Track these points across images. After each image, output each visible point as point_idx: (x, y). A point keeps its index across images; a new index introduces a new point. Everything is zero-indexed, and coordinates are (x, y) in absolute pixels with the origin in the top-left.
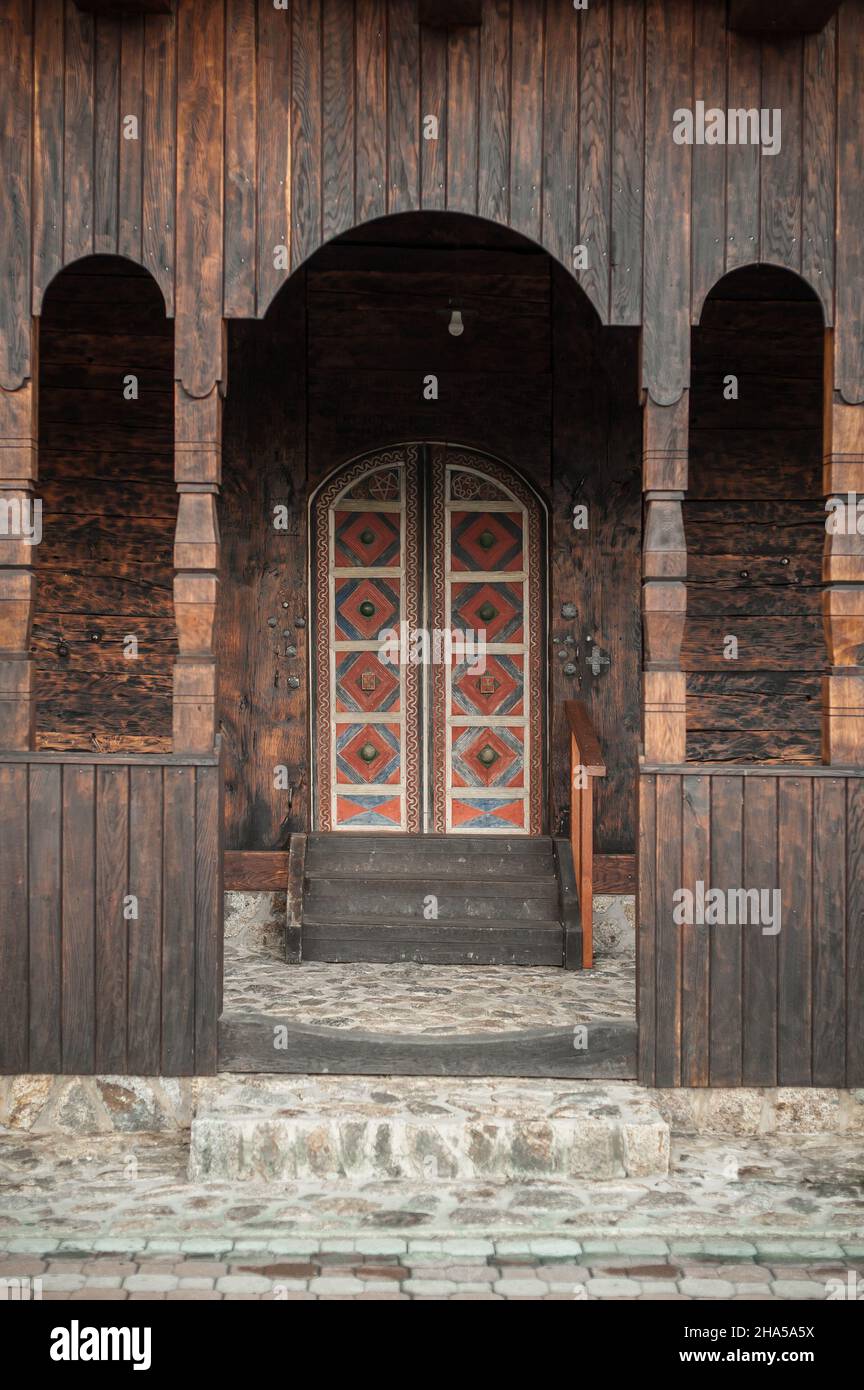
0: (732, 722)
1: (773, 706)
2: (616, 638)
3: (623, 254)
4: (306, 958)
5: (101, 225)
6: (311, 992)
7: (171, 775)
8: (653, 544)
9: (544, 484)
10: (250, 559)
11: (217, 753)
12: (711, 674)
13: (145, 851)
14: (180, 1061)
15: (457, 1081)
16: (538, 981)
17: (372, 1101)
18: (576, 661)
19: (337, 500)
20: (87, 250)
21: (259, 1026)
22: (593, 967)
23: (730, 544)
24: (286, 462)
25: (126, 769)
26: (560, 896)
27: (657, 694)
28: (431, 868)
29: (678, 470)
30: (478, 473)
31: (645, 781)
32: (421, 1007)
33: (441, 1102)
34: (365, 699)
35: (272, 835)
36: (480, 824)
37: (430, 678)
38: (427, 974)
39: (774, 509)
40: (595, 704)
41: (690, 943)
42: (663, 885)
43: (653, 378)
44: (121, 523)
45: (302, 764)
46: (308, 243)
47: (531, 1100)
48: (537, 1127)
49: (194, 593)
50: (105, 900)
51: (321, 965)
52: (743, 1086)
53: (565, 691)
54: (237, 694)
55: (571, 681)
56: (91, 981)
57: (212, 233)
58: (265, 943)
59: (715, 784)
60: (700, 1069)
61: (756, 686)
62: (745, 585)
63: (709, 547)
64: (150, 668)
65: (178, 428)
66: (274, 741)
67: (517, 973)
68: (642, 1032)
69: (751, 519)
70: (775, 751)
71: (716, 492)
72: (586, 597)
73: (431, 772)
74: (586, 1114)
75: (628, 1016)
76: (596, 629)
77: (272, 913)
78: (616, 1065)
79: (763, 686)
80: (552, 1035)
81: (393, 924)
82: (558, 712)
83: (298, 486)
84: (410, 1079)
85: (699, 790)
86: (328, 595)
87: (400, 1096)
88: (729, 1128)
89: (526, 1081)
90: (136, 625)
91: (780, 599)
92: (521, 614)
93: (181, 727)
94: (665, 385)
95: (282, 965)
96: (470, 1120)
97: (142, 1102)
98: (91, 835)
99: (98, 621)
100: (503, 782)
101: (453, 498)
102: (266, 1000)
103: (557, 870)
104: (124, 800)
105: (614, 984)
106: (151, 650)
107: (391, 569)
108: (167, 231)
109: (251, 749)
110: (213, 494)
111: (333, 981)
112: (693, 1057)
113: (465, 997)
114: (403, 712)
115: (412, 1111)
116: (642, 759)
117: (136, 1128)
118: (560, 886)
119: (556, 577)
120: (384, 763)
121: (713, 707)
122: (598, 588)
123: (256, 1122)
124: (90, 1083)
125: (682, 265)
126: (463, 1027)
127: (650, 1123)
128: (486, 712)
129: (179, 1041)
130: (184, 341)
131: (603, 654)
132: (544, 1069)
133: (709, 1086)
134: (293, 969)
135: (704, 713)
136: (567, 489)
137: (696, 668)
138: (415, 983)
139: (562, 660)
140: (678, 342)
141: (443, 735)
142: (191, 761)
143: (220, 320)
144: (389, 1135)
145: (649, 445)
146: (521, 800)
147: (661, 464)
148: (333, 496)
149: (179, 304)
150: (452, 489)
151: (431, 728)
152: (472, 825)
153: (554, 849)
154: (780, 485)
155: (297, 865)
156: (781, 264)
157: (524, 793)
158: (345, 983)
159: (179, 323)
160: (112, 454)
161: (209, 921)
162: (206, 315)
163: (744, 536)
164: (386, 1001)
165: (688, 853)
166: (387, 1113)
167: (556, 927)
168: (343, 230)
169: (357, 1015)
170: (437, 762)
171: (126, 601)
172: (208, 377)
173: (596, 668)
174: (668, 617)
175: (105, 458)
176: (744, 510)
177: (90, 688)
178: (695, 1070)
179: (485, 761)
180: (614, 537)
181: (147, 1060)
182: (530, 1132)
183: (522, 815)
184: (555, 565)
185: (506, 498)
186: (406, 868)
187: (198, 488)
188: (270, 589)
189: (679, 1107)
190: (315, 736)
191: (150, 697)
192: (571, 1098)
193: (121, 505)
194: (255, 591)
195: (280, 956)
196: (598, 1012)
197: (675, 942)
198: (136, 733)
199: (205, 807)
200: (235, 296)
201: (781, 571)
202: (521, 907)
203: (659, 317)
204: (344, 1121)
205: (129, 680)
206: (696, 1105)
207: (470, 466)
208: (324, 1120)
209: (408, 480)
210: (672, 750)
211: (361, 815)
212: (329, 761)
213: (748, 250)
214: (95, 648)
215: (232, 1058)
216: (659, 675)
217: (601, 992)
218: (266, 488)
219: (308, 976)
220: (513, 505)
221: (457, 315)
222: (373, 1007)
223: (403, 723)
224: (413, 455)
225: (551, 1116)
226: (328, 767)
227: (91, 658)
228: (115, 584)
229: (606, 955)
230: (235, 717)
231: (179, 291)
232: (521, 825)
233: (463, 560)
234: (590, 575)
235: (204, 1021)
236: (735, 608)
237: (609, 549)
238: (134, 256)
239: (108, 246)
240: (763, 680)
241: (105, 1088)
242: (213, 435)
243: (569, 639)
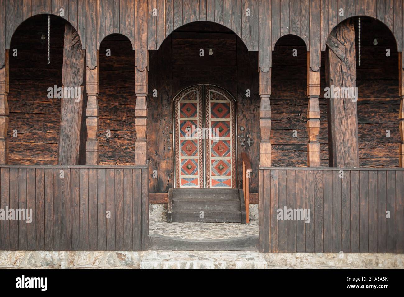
0: (286, 158)
1: (296, 153)
2: (255, 136)
3: (254, 32)
4: (173, 221)
5: (115, 25)
6: (174, 230)
7: (135, 171)
8: (262, 109)
9: (235, 95)
10: (157, 115)
11: (147, 165)
12: (280, 145)
13: (128, 191)
14: (138, 247)
15: (211, 252)
16: (234, 226)
17: (188, 257)
18: (244, 142)
19: (180, 100)
20: (111, 32)
21: (159, 237)
22: (249, 223)
23: (285, 110)
24: (166, 90)
25: (123, 170)
26: (240, 204)
27: (264, 148)
28: (206, 197)
29: (269, 89)
30: (218, 92)
31: (261, 172)
32: (203, 233)
33: (207, 257)
34: (188, 153)
35: (164, 189)
36: (219, 185)
37: (205, 147)
38: (205, 225)
39: (296, 101)
40: (249, 153)
41: (273, 214)
42: (265, 199)
43: (262, 65)
44: (123, 106)
45: (172, 170)
46: (170, 30)
47: (231, 256)
48: (232, 263)
49: (141, 123)
50: (118, 205)
51: (177, 223)
52: (287, 252)
53: (241, 150)
54: (154, 151)
55: (243, 147)
56: (114, 226)
57: (144, 27)
58: (162, 217)
59: (279, 172)
60: (276, 248)
61: (292, 148)
62: (289, 121)
63: (279, 111)
64: (131, 145)
65: (136, 79)
66: (164, 164)
67: (229, 224)
68: (260, 238)
69: (290, 104)
70: (297, 165)
71: (281, 97)
72: (247, 125)
73: (206, 172)
74: (245, 260)
75: (257, 235)
76: (249, 133)
77: (164, 210)
78: (253, 247)
79: (294, 148)
80: (236, 239)
81: (196, 212)
82: (240, 155)
83: (170, 96)
84: (199, 251)
85: (275, 174)
86: (178, 125)
87: (196, 256)
88: (284, 263)
89: (230, 251)
90: (127, 133)
91: (298, 125)
92: (229, 130)
93: (137, 158)
94: (265, 66)
95: (167, 223)
96: (214, 261)
97: (128, 258)
98: (114, 187)
99: (117, 132)
100: (225, 174)
101: (211, 99)
102: (162, 232)
103: (239, 198)
104: (122, 178)
105: (254, 227)
106: (131, 140)
107: (195, 118)
108: (133, 27)
109: (158, 166)
110: (146, 97)
111: (180, 227)
112: (274, 245)
113: (214, 231)
114: (198, 156)
115: (199, 259)
116: (260, 166)
117: (126, 265)
118: (240, 202)
119: (239, 120)
120: (193, 170)
121: (281, 154)
122: (250, 122)
123: (158, 262)
124: (114, 253)
125: (269, 35)
126: (213, 237)
127: (262, 262)
128: (220, 156)
129: (137, 242)
130: (138, 56)
131: (251, 140)
132: (234, 248)
133: (278, 253)
134: (169, 224)
135: (278, 155)
136: (241, 96)
137: (276, 143)
138: (201, 227)
139: (240, 142)
140: (268, 55)
141: (209, 162)
142: (140, 168)
143: (147, 51)
144: (193, 265)
145: (261, 83)
146: (230, 179)
147: (264, 88)
148: (179, 99)
149: (136, 46)
150: (211, 96)
151: (206, 160)
152: (217, 186)
153: (239, 192)
154: (298, 95)
155: (170, 196)
156: (295, 34)
157: (231, 177)
158: (183, 227)
159: (136, 51)
160: (120, 88)
161: (145, 210)
162: (143, 49)
163: (288, 108)
164: (193, 232)
165: (272, 191)
166: (193, 260)
167: (239, 212)
168: (179, 26)
169: (186, 235)
170: (207, 169)
171: (124, 127)
172: (144, 66)
173: (249, 144)
174: (266, 128)
175: (119, 89)
176: (288, 101)
177: (115, 150)
178: (274, 248)
179: (220, 169)
180: (254, 109)
181: (129, 247)
182: (230, 265)
183: (230, 183)
184: (238, 116)
185: (225, 99)
186: (199, 197)
187: (141, 95)
188: (163, 124)
189: (270, 258)
190: (175, 162)
191: (131, 152)
192: (241, 256)
193: (123, 102)
194: (159, 124)
195: (166, 221)
196: (249, 234)
197: (269, 214)
198: (127, 162)
199: (144, 180)
200: (151, 44)
201: (298, 117)
202: (230, 207)
203: (263, 49)
204: (181, 262)
205: (125, 148)
206: (275, 258)
207: (216, 90)
208: (176, 262)
209: (199, 94)
210: (268, 163)
211: (187, 183)
212: (179, 169)
213: (287, 31)
214: (116, 140)
215: (152, 246)
216: (264, 143)
217: (251, 229)
218: (162, 97)
219: (173, 226)
220: (227, 101)
221: (211, 50)
222: (190, 233)
223: (198, 159)
224: (200, 88)
225: (236, 260)
226: (179, 171)
227: (115, 142)
228: (122, 122)
229: (253, 220)
230: (154, 158)
231: (136, 43)
232: (230, 186)
233: (214, 115)
234: (248, 119)
235: (144, 236)
236: (286, 127)
237: (253, 112)
238: (124, 34)
239: (117, 31)
240: (294, 147)
241: (118, 254)
242: (145, 81)
243: (242, 136)
